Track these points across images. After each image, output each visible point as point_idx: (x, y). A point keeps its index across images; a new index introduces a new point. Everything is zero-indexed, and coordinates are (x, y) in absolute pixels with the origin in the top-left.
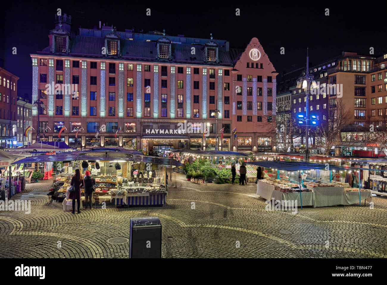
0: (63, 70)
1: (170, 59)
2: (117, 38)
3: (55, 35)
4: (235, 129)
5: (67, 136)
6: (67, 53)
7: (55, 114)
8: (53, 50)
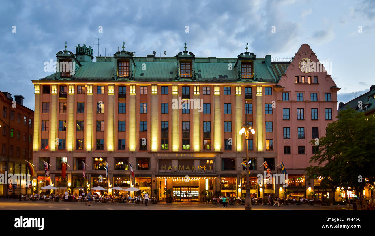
0: (67, 97)
1: (193, 78)
2: (129, 56)
3: (60, 58)
4: (281, 163)
5: (70, 174)
6: (72, 78)
7: (57, 149)
8: (57, 76)
